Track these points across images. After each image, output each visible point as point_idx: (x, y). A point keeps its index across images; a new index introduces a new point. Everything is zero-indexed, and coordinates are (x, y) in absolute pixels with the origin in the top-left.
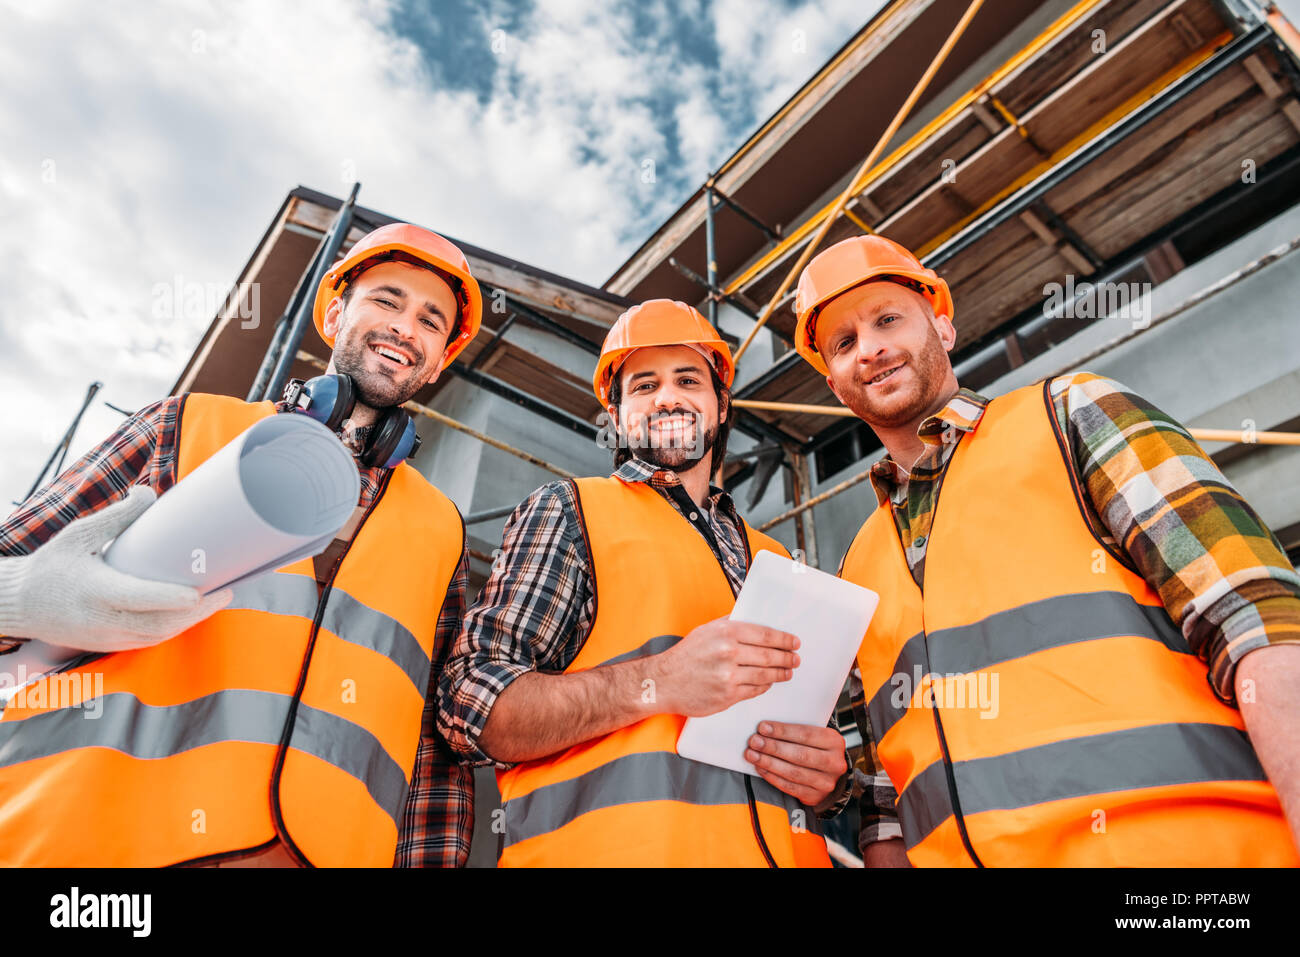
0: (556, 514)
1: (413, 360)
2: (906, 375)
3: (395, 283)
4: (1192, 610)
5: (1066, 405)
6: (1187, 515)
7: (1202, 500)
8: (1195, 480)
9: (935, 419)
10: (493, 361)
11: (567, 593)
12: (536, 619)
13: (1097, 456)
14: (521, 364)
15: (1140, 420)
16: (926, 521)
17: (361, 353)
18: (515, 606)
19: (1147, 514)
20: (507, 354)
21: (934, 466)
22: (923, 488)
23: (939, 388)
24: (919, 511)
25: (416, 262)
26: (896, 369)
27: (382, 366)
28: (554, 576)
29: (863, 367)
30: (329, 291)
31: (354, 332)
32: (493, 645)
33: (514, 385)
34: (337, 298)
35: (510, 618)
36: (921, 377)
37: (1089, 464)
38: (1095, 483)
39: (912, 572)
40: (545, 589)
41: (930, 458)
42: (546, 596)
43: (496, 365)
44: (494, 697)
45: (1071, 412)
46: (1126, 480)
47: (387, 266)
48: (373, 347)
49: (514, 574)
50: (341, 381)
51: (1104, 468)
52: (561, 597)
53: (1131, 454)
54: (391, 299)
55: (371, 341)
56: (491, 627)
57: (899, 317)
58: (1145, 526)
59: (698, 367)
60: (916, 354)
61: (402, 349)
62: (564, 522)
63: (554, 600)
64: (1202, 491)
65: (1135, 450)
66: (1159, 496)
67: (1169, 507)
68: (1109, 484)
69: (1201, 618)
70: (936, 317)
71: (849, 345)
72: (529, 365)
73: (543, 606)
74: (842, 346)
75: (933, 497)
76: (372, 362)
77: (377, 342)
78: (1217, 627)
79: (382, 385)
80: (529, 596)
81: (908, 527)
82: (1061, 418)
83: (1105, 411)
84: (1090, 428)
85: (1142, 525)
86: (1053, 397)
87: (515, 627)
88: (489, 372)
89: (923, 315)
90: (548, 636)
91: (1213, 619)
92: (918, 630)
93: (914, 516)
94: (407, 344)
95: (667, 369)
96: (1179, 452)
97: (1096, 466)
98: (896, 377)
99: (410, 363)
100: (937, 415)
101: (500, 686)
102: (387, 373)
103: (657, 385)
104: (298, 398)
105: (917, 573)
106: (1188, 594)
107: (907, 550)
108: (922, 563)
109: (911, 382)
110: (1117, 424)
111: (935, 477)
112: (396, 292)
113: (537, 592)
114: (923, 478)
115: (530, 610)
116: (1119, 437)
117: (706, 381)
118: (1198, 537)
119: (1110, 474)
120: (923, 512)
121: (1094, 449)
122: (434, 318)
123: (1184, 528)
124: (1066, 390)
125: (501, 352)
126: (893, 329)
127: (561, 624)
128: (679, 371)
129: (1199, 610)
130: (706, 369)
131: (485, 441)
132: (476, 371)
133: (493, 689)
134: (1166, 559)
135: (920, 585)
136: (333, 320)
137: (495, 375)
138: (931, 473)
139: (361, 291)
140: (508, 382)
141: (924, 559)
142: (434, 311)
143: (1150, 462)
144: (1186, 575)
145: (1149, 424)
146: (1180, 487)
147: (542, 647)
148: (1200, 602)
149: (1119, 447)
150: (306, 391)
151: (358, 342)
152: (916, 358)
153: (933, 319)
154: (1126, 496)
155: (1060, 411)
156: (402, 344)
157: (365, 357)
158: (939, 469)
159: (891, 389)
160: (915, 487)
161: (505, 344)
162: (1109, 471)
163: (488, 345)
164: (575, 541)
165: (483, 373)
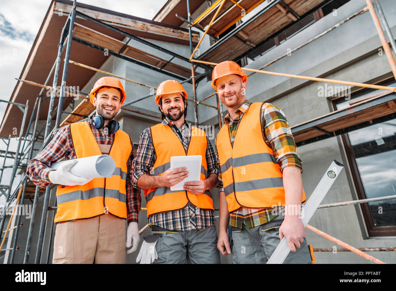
0: (147, 137)
1: (114, 108)
2: (234, 97)
3: (105, 93)
4: (278, 158)
5: (264, 113)
6: (281, 140)
7: (284, 137)
8: (284, 133)
9: (238, 110)
10: (125, 52)
11: (150, 154)
12: (144, 160)
13: (267, 125)
14: (134, 52)
15: (277, 119)
16: (235, 132)
17: (102, 110)
18: (140, 158)
19: (274, 138)
20: (129, 49)
21: (238, 119)
22: (236, 124)
23: (241, 100)
24: (234, 130)
25: (109, 87)
26: (232, 95)
27: (107, 112)
28: (147, 151)
29: (226, 94)
30: (92, 95)
31: (99, 105)
32: (137, 167)
33: (133, 58)
34: (94, 97)
35: (140, 161)
36: (237, 98)
37: (266, 126)
38: (266, 130)
39: (231, 143)
40: (145, 154)
41: (237, 118)
42: (146, 155)
43: (127, 52)
44: (137, 180)
45: (264, 115)
46: (272, 131)
47: (103, 89)
48: (104, 108)
49: (140, 152)
50: (100, 117)
51: (268, 127)
52: (149, 155)
53: (274, 126)
54: (105, 97)
55: (103, 106)
56: (137, 163)
57: (235, 83)
58: (274, 141)
59: (179, 97)
60: (237, 92)
61: (110, 107)
62: (149, 139)
63: (148, 156)
64: (284, 135)
65: (275, 125)
66: (277, 135)
67: (278, 138)
68: (269, 131)
69: (279, 160)
70: (243, 83)
71: (223, 88)
72: (136, 52)
73: (145, 158)
74: (222, 87)
75: (237, 127)
76: (105, 112)
77: (105, 107)
78: (281, 162)
79: (108, 116)
80: (142, 156)
81: (232, 132)
82: (262, 116)
83: (271, 116)
84: (268, 119)
85: (273, 140)
86: (262, 110)
87: (141, 162)
88: (125, 54)
89: (240, 83)
90: (148, 162)
91: (281, 160)
92: (231, 157)
93: (233, 130)
94: (111, 106)
95: (172, 98)
96: (283, 126)
97: (267, 127)
98: (232, 97)
99: (113, 109)
100: (239, 109)
101: (138, 178)
102: (108, 113)
103: (170, 102)
104: (92, 123)
105: (232, 144)
106: (278, 155)
107: (231, 138)
108: (233, 142)
109: (235, 99)
110: (272, 119)
111: (238, 122)
112: (106, 95)
113: (144, 155)
114: (236, 122)
115: (143, 159)
116: (272, 122)
117: (181, 99)
118: (282, 145)
119: (269, 129)
120: (235, 130)
121: (267, 123)
122: (116, 98)
123: (280, 142)
124: (265, 109)
125: (127, 49)
126: (233, 86)
127: (150, 160)
128: (175, 98)
129: (279, 158)
130: (181, 97)
131: (126, 80)
132: (121, 54)
133: (136, 178)
134: (276, 148)
135: (232, 147)
136: (95, 102)
137: (127, 55)
138: (237, 120)
139: (99, 95)
140: (130, 57)
141: (234, 141)
142: (115, 97)
143: (277, 128)
144: (278, 151)
145: (278, 120)
146: (281, 134)
147: (147, 165)
148: (279, 157)
149: (272, 124)
150: (93, 121)
151: (101, 108)
152: (237, 93)
153: (242, 83)
154: (271, 134)
155: (262, 114)
156: (110, 106)
157: (103, 111)
158: (239, 120)
159: (231, 100)
160: (234, 124)
161: (128, 46)
162: (269, 128)
163: (123, 47)
164: (151, 143)
165: (123, 55)
